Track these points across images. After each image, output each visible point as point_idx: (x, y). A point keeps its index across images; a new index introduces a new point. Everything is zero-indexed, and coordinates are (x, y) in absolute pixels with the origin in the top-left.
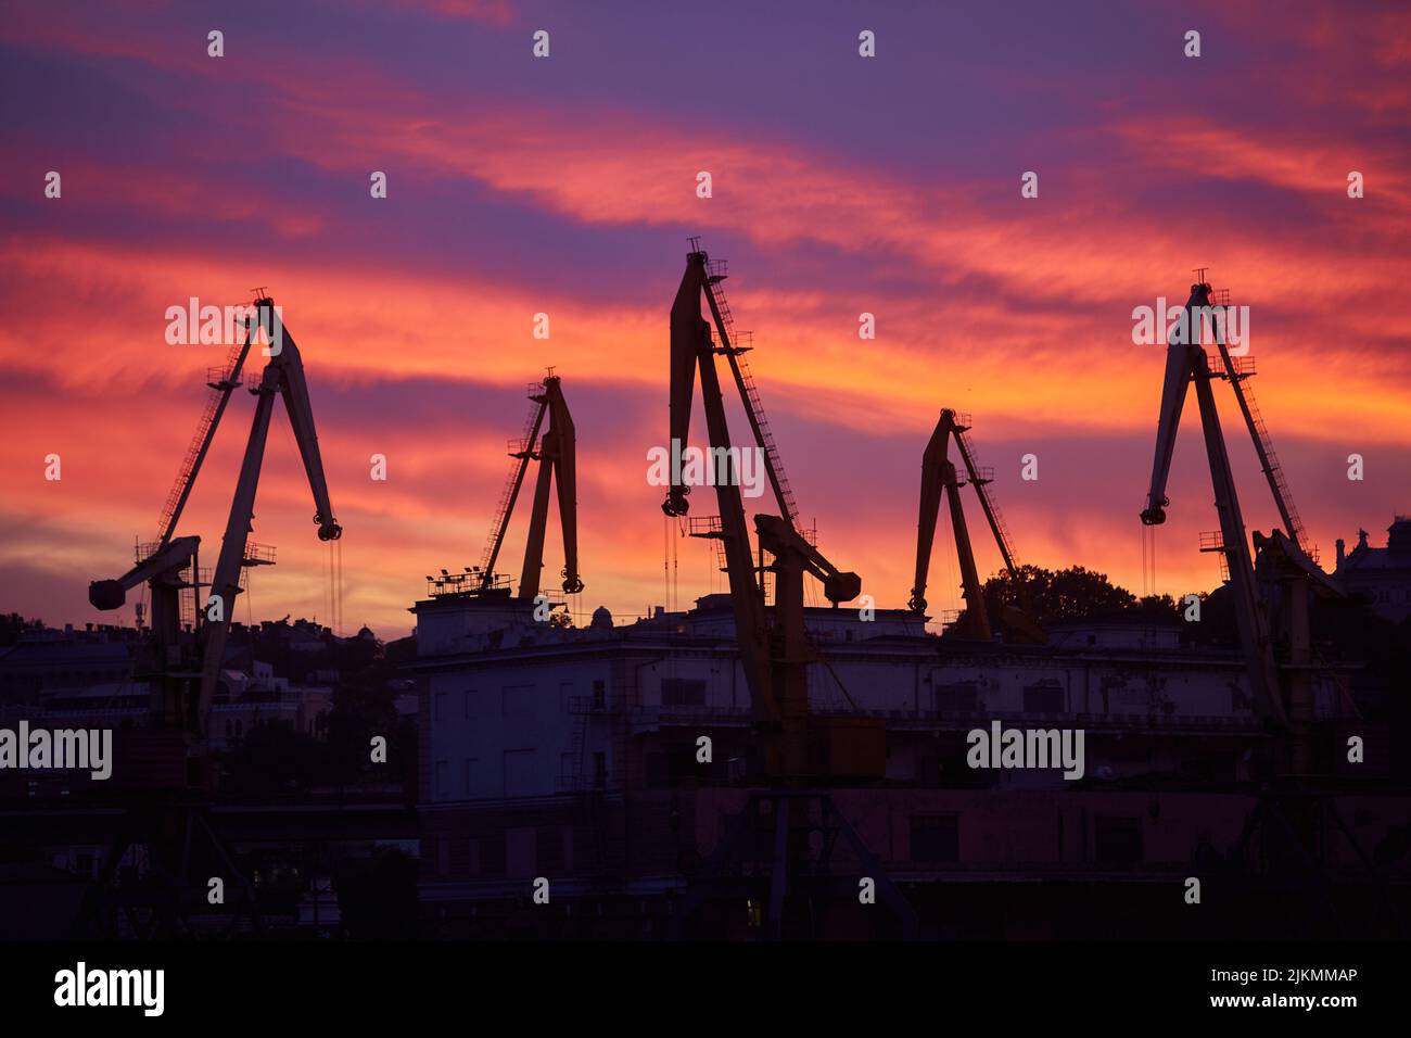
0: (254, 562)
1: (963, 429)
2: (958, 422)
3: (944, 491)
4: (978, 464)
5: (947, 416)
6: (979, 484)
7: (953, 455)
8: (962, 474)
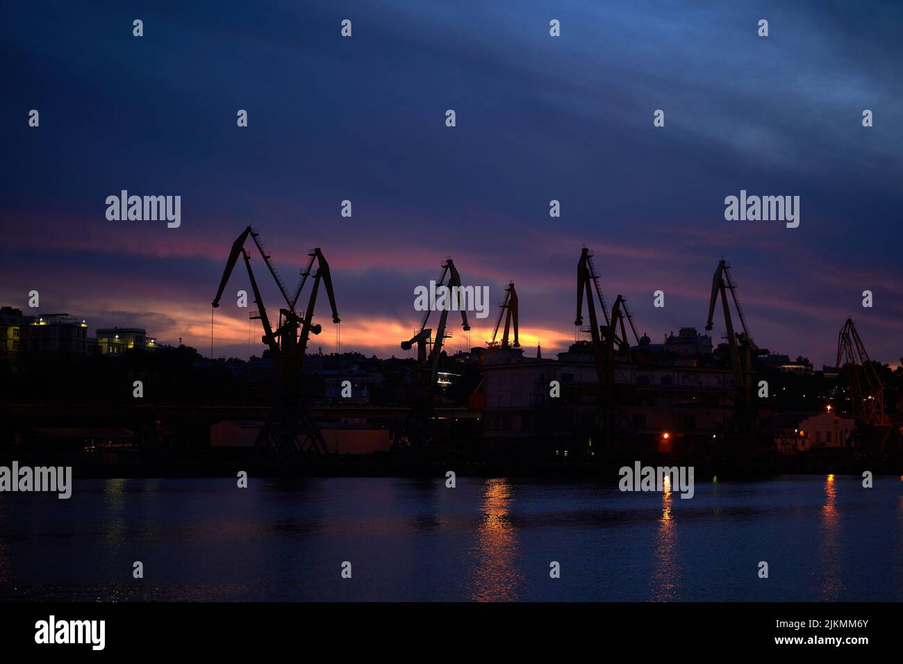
0: (446, 337)
1: (624, 301)
2: (623, 299)
3: (618, 319)
4: (629, 311)
5: (620, 297)
6: (629, 317)
7: (621, 308)
8: (624, 314)
